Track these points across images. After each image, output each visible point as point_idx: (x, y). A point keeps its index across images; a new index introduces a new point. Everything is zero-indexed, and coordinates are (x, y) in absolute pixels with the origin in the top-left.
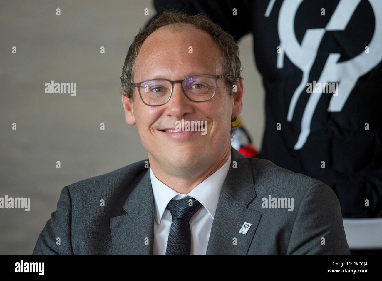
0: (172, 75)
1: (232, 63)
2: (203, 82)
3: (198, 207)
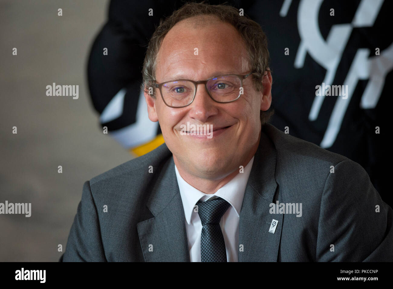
0: (195, 75)
1: (259, 57)
2: (228, 82)
3: (226, 207)
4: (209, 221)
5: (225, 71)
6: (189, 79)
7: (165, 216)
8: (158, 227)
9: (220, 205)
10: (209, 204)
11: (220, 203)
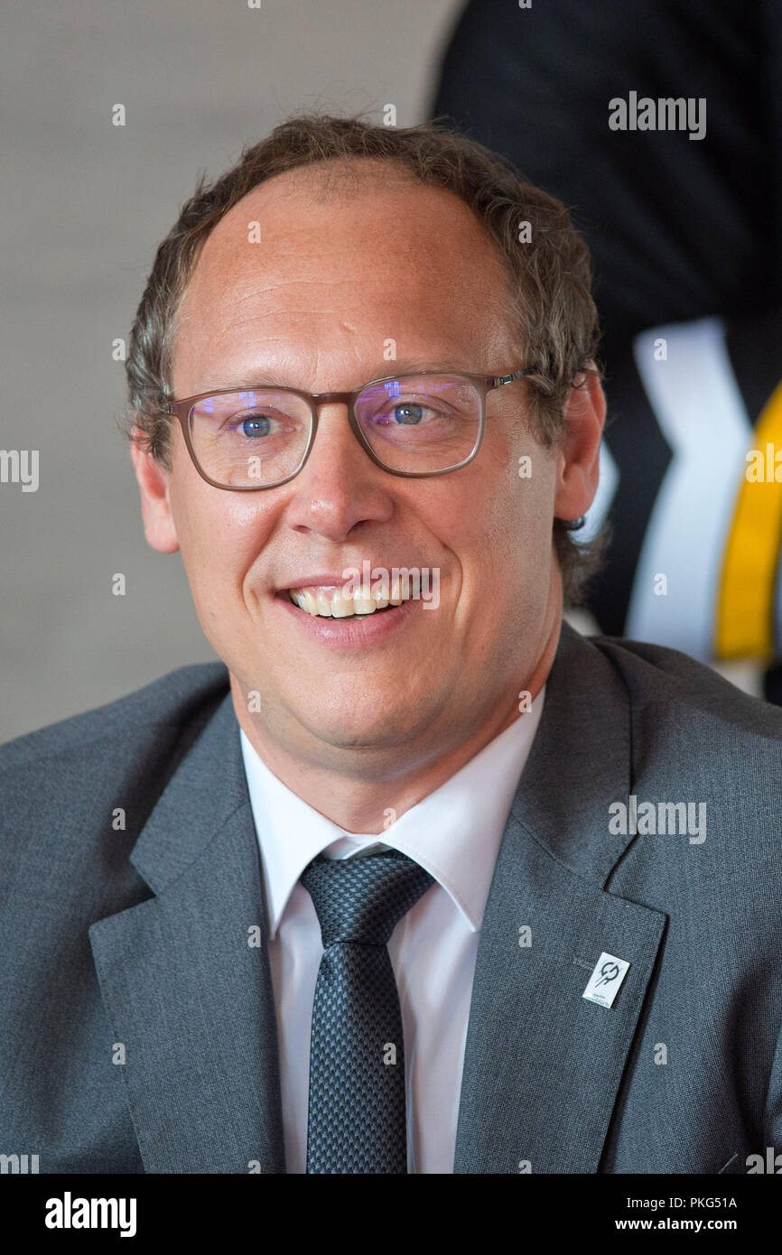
0: (315, 372)
1: (553, 318)
2: (433, 397)
3: (419, 888)
4: (351, 930)
5: (421, 356)
6: (295, 385)
7: (192, 891)
8: (168, 930)
9: (399, 876)
10: (356, 871)
11: (399, 871)
